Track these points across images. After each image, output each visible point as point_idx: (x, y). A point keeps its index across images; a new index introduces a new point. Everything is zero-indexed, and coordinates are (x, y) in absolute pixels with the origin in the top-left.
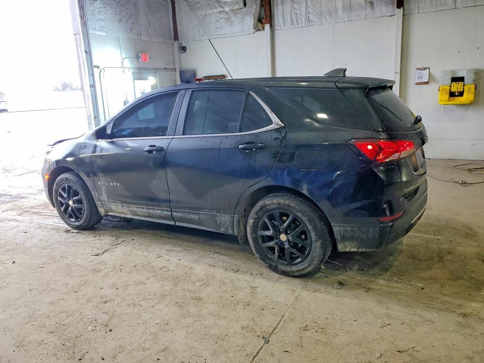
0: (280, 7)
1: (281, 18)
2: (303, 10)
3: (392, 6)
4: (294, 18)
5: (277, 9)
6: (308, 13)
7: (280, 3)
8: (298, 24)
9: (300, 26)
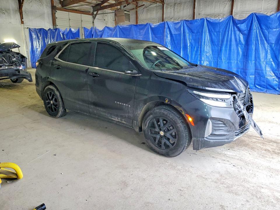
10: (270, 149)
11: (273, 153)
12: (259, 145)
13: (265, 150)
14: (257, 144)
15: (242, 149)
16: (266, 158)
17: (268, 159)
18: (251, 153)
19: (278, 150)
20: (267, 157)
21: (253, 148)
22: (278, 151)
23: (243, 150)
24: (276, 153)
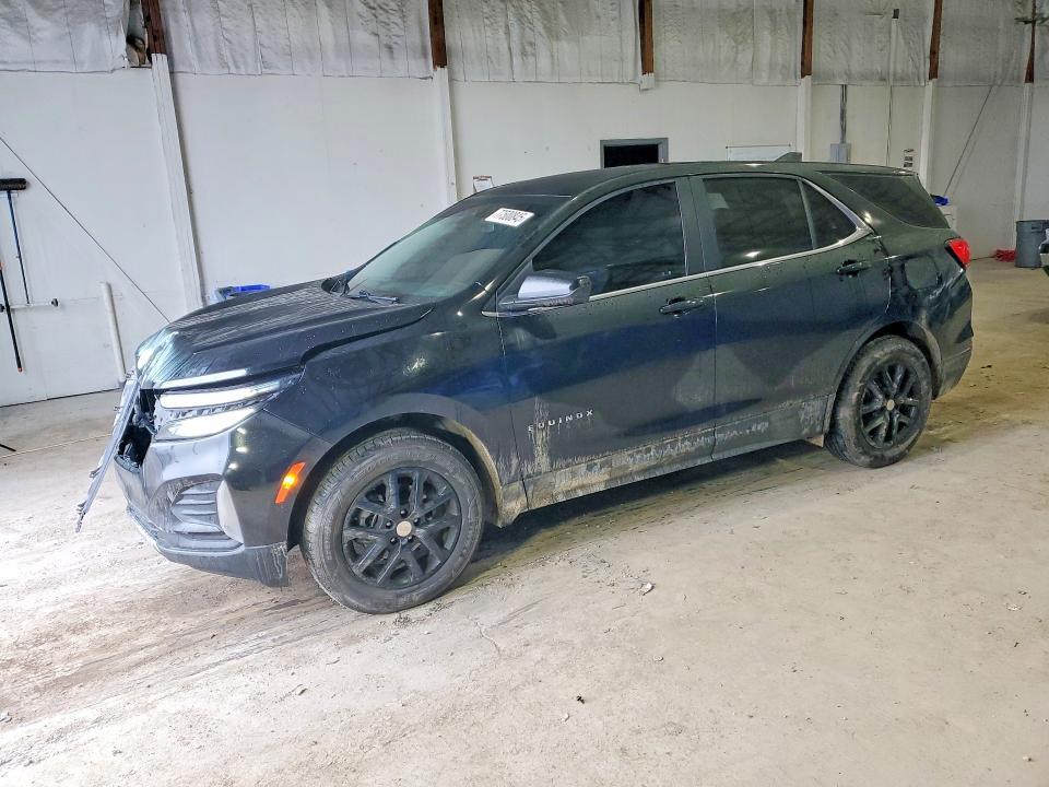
0: (184, 18)
1: (189, 45)
2: (249, 36)
3: (423, 60)
4: (226, 53)
5: (177, 21)
6: (259, 45)
7: (181, 7)
8: (237, 67)
9: (243, 71)
10: (74, 639)
11: (57, 633)
12: (118, 631)
13: (86, 625)
14: (126, 629)
15: (158, 587)
16: (72, 604)
17: (68, 604)
18: (126, 591)
19: (44, 652)
20: (72, 607)
21: (130, 607)
22: (41, 647)
23: (154, 585)
24: (47, 635)
